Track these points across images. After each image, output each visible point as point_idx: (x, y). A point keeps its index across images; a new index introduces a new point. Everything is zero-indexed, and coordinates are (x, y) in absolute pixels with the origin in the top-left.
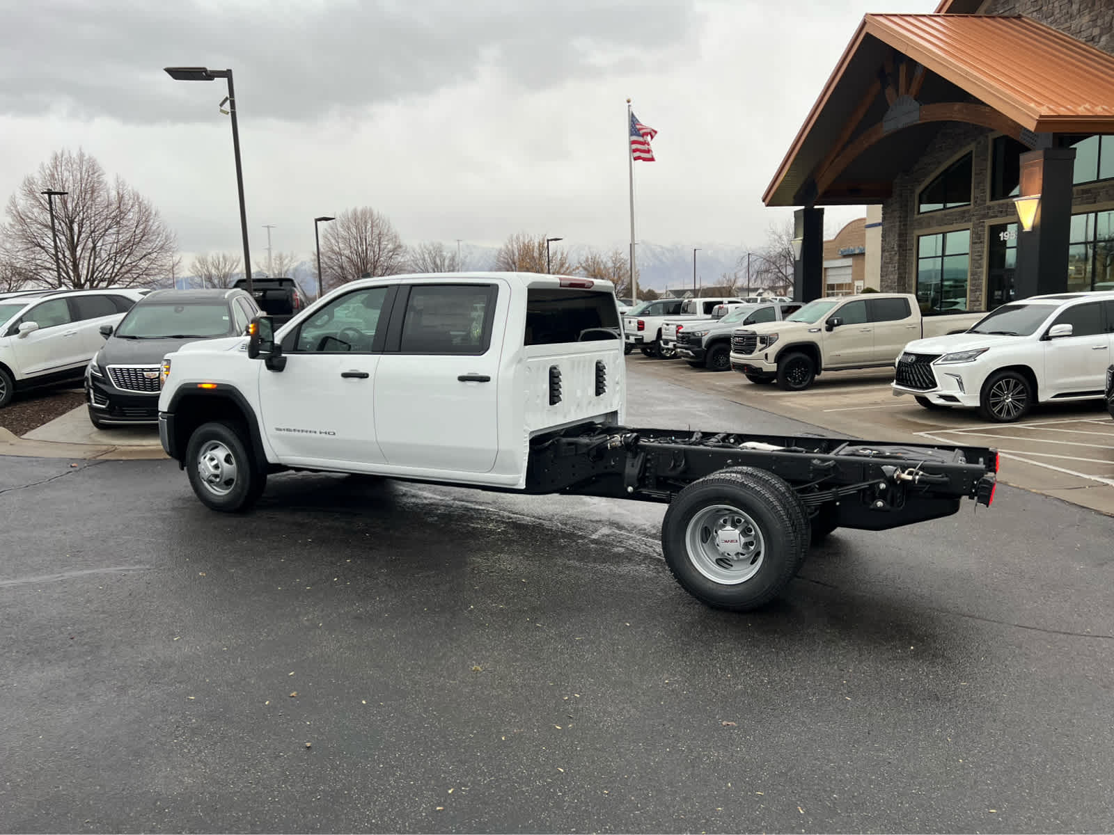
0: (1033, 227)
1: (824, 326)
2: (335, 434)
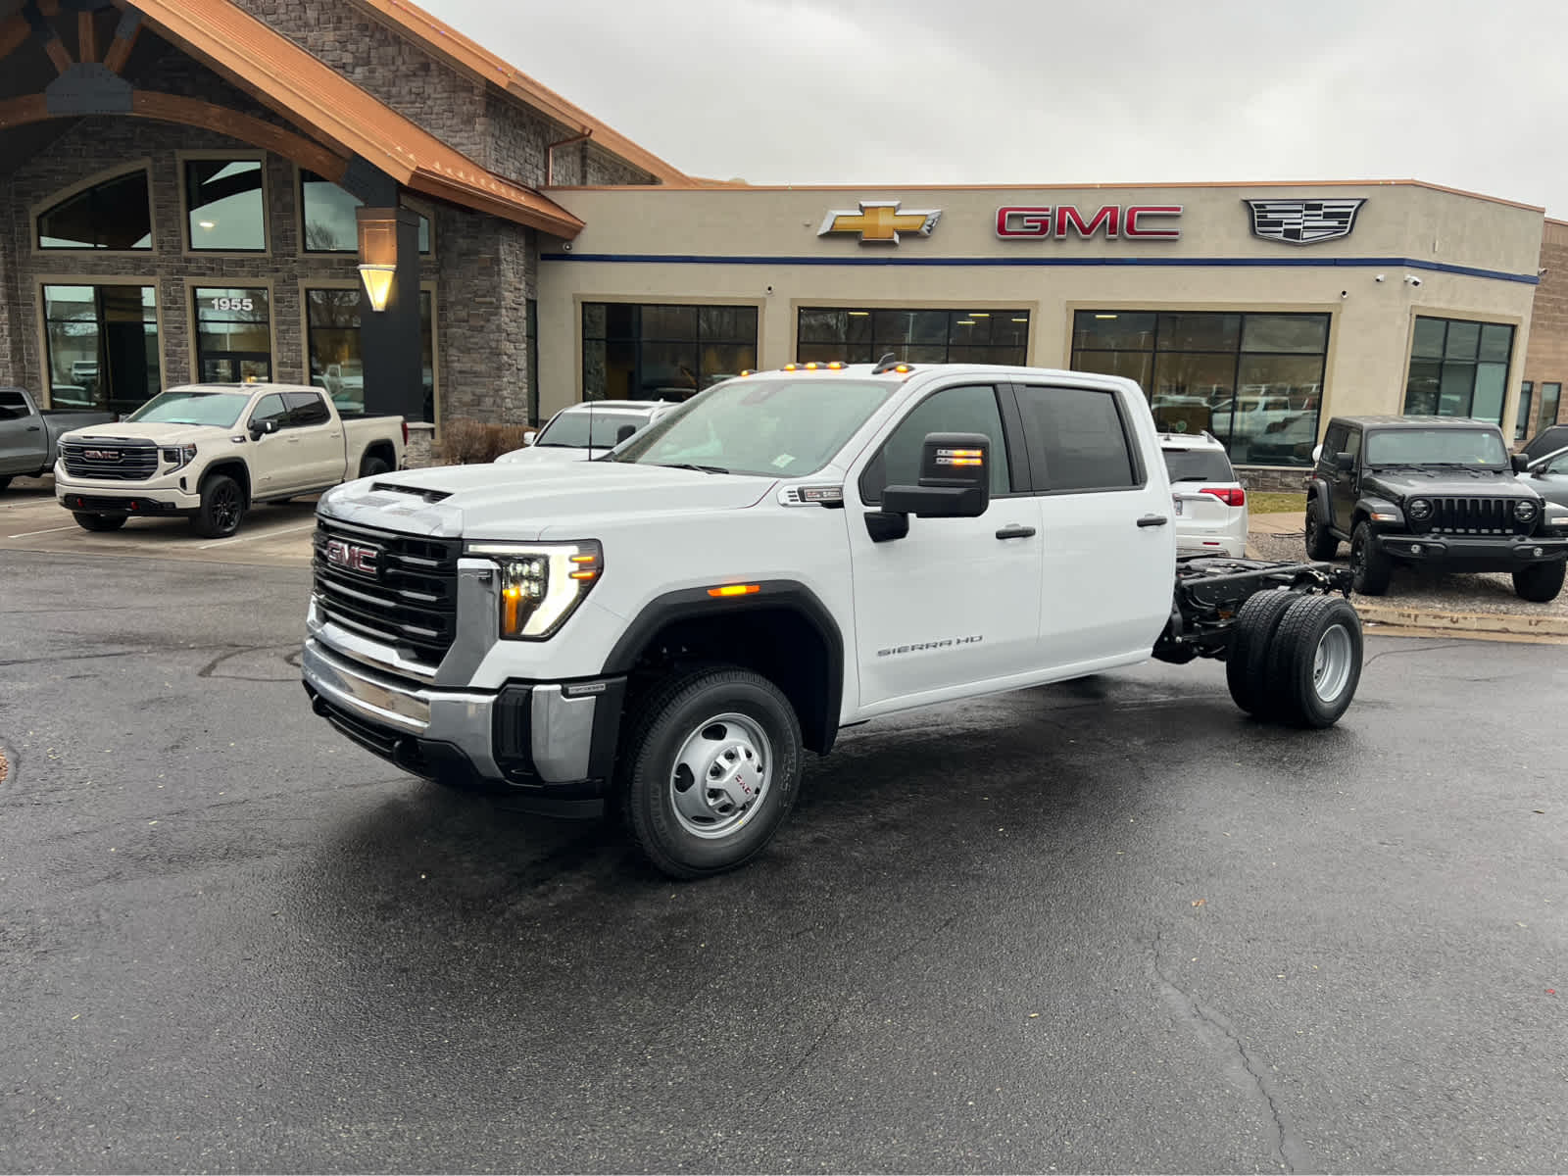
1: (247, 434)
2: (981, 638)
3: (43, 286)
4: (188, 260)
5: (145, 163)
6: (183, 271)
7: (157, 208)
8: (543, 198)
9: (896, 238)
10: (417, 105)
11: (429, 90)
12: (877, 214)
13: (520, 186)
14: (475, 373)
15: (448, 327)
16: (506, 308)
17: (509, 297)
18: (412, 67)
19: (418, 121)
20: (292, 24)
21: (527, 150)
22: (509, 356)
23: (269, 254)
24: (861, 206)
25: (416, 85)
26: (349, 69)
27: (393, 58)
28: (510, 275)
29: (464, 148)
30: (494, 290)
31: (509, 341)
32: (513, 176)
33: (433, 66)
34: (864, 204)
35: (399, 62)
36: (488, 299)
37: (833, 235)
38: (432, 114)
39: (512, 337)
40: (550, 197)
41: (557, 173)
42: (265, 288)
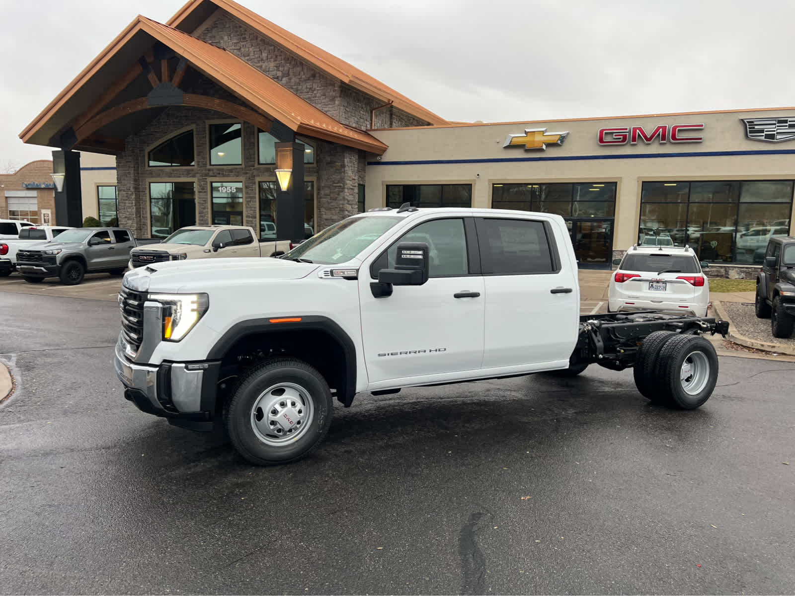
0: (288, 189)
1: (212, 249)
2: (445, 350)
3: (150, 183)
4: (209, 170)
5: (193, 127)
6: (207, 175)
7: (197, 146)
8: (369, 134)
9: (544, 147)
10: (310, 93)
11: (315, 86)
12: (534, 135)
13: (356, 130)
14: (333, 220)
15: (321, 198)
16: (347, 189)
17: (349, 183)
18: (308, 76)
19: (310, 101)
20: (256, 60)
21: (361, 112)
22: (349, 212)
23: (243, 166)
24: (525, 131)
25: (309, 84)
26: (280, 79)
27: (300, 72)
28: (350, 173)
29: (330, 112)
30: (342, 180)
31: (349, 204)
32: (354, 125)
33: (317, 75)
34: (527, 130)
35: (302, 73)
36: (339, 185)
37: (511, 147)
38: (316, 97)
39: (350, 202)
40: (372, 134)
41: (377, 122)
42: (241, 182)
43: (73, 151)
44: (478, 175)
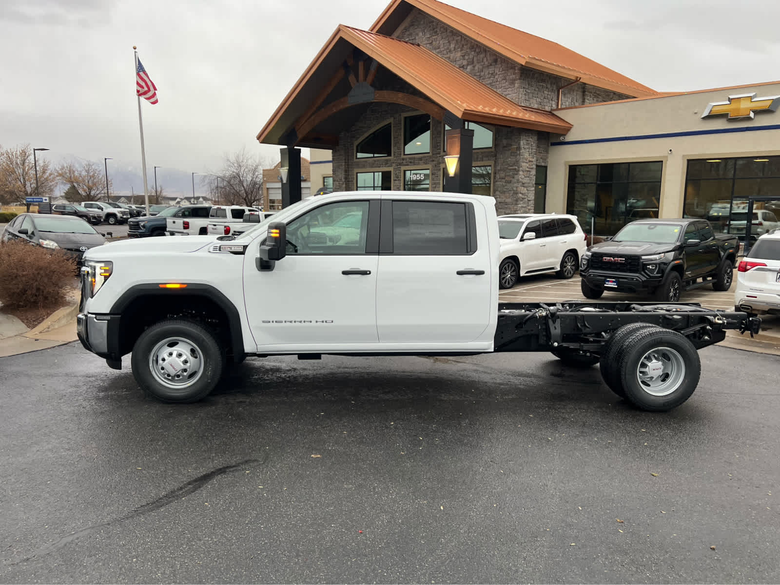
0: (455, 174)
3: (357, 173)
4: (403, 159)
5: (391, 120)
6: (401, 164)
7: (394, 138)
8: (553, 115)
9: (752, 115)
10: (491, 79)
11: (497, 71)
12: (740, 102)
13: (538, 111)
14: (506, 203)
15: (497, 181)
16: (523, 171)
17: (525, 165)
18: (490, 62)
19: (491, 87)
20: (445, 52)
21: (546, 92)
22: (522, 194)
23: (431, 154)
24: (729, 98)
25: (491, 70)
26: (465, 67)
27: (483, 59)
28: (526, 155)
29: (509, 96)
30: (517, 163)
31: (524, 187)
32: (536, 106)
33: (499, 60)
34: (731, 97)
35: (485, 60)
36: (514, 167)
37: (710, 117)
38: (497, 82)
39: (526, 185)
40: (556, 114)
41: (564, 101)
42: (428, 169)
43: (295, 147)
44: (671, 150)
